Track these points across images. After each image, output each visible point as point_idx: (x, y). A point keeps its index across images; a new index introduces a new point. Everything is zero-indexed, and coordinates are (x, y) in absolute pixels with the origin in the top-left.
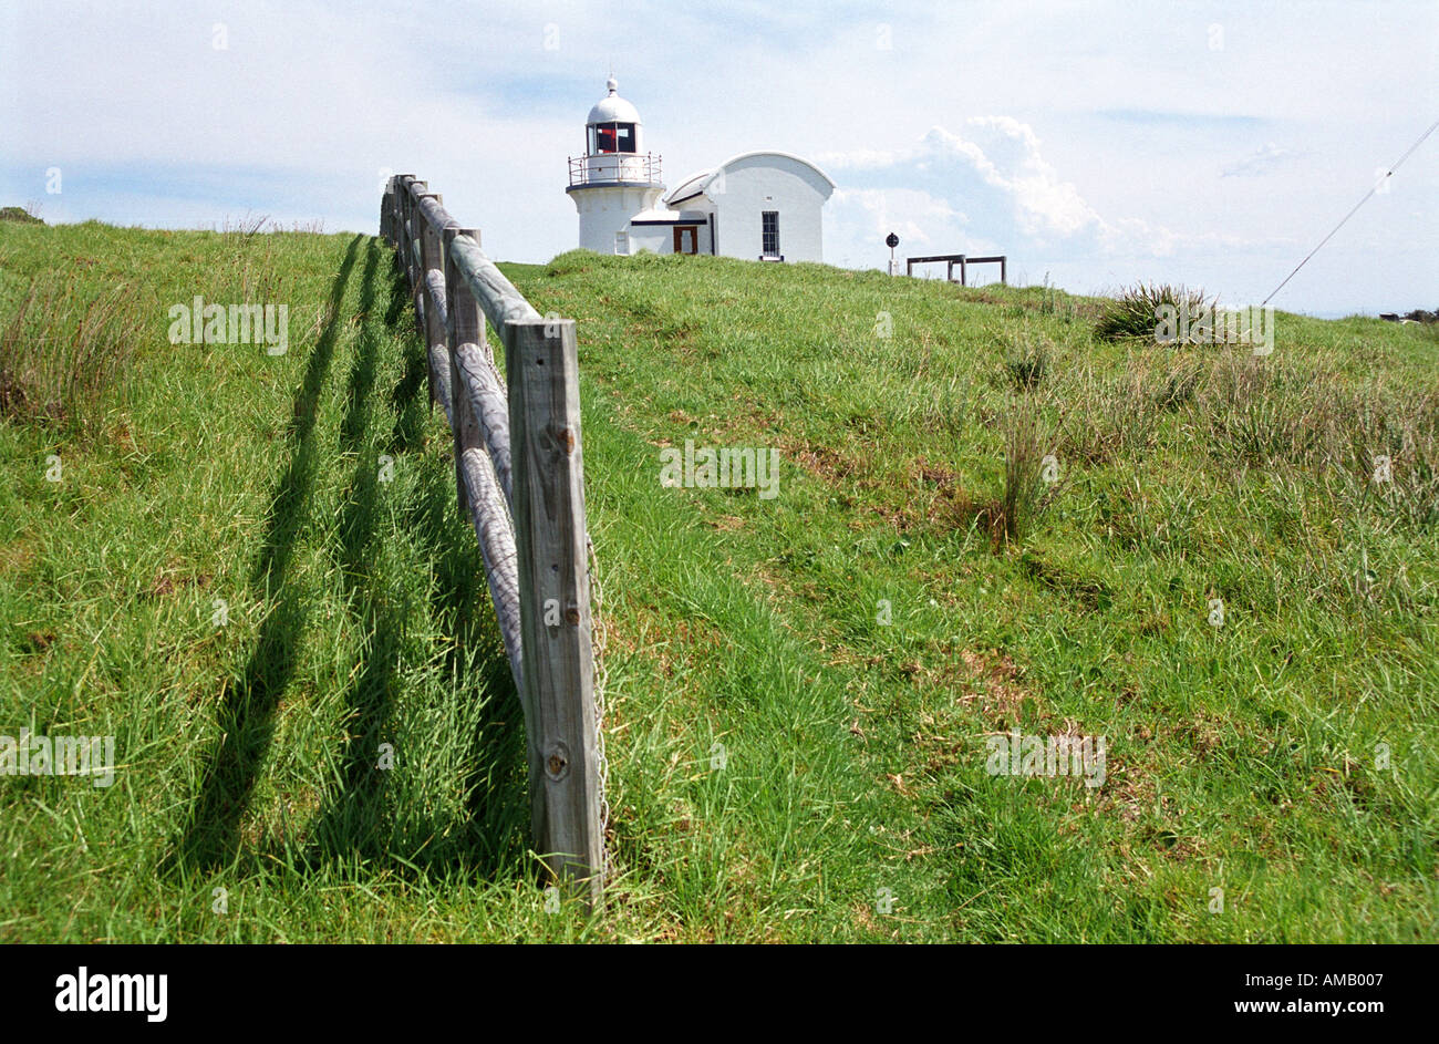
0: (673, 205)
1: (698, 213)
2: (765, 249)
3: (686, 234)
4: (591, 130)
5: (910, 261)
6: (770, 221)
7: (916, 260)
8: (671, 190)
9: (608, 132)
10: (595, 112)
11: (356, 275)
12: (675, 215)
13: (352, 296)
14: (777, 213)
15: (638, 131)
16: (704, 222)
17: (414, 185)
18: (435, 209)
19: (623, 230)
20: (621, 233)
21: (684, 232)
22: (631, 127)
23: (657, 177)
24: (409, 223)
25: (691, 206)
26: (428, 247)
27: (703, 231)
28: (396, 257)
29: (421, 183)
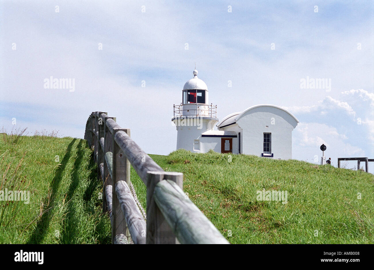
0: (221, 128)
1: (233, 132)
2: (265, 150)
3: (227, 142)
4: (184, 93)
5: (339, 159)
6: (267, 137)
7: (343, 159)
8: (221, 121)
9: (193, 94)
10: (187, 84)
11: (70, 165)
12: (222, 133)
13: (66, 182)
14: (271, 133)
15: (207, 94)
16: (236, 136)
17: (108, 120)
18: (128, 142)
19: (198, 139)
20: (197, 140)
21: (226, 141)
22: (203, 92)
23: (214, 115)
24: (103, 139)
25: (230, 129)
26: (118, 165)
27: (235, 141)
28: (93, 155)
29: (113, 118)
